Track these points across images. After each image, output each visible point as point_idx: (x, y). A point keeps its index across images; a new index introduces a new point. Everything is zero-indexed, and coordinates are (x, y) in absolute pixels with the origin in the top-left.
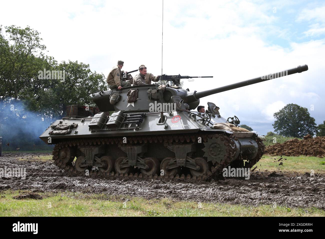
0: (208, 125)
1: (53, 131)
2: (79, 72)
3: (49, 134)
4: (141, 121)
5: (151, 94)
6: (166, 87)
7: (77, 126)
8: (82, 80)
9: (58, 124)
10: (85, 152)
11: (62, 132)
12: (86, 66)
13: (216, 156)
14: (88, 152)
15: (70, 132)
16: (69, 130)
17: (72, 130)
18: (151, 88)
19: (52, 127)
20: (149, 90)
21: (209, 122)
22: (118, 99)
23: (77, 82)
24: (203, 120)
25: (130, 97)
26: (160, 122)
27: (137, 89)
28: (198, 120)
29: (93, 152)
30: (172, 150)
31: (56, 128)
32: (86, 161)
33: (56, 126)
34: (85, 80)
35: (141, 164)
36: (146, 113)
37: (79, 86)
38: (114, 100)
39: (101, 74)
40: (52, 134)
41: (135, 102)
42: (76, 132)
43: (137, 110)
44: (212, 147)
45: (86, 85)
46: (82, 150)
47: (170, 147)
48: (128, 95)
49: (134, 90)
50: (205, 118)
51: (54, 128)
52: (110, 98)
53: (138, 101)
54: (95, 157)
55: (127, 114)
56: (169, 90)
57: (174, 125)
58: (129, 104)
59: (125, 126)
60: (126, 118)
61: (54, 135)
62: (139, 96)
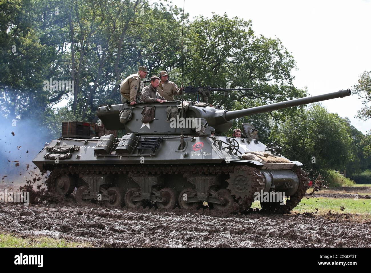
0: (236, 154)
1: (49, 155)
2: (233, 34)
3: (45, 157)
4: (157, 147)
5: (171, 114)
6: (189, 105)
7: (79, 149)
8: (239, 50)
9: (55, 146)
10: (88, 181)
11: (61, 156)
12: (246, 23)
13: (241, 190)
14: (92, 182)
15: (71, 157)
16: (69, 154)
17: (72, 154)
18: (171, 105)
19: (47, 149)
20: (169, 108)
21: (237, 150)
22: (130, 118)
23: (229, 55)
24: (230, 148)
25: (145, 116)
26: (179, 149)
27: (154, 106)
28: (224, 148)
29: (98, 182)
30: (193, 182)
31: (52, 151)
32: (89, 192)
33: (53, 147)
34: (244, 52)
35: (157, 197)
36: (163, 137)
37: (233, 62)
38: (125, 118)
39: (275, 39)
40: (48, 158)
41: (151, 122)
42: (78, 157)
43: (153, 132)
44: (237, 180)
45: (246, 60)
46: (85, 179)
47: (191, 179)
48: (142, 113)
49: (150, 108)
50: (232, 146)
51: (50, 150)
52: (120, 115)
53: (155, 121)
54: (100, 189)
55: (140, 137)
56: (193, 109)
57: (195, 154)
58: (143, 125)
59: (137, 152)
60: (140, 142)
61: (50, 159)
62: (156, 116)
